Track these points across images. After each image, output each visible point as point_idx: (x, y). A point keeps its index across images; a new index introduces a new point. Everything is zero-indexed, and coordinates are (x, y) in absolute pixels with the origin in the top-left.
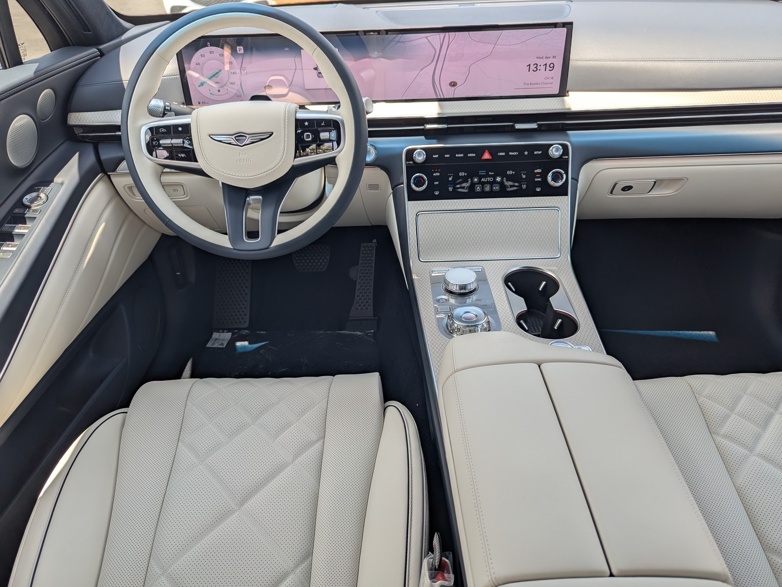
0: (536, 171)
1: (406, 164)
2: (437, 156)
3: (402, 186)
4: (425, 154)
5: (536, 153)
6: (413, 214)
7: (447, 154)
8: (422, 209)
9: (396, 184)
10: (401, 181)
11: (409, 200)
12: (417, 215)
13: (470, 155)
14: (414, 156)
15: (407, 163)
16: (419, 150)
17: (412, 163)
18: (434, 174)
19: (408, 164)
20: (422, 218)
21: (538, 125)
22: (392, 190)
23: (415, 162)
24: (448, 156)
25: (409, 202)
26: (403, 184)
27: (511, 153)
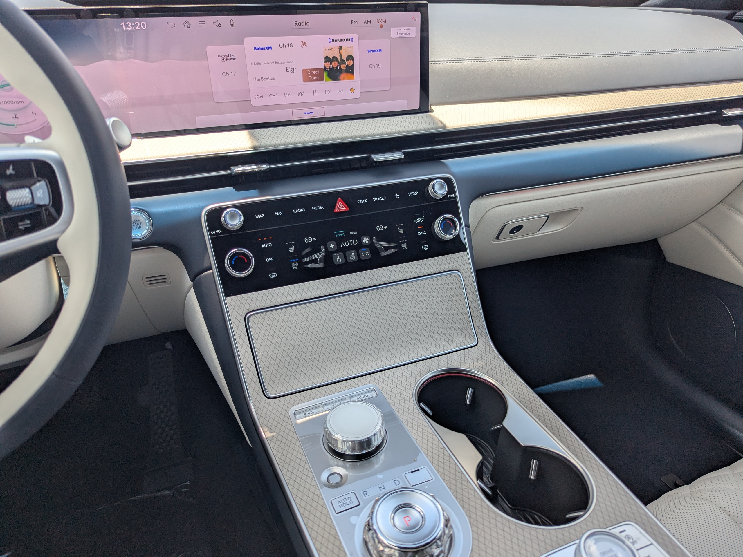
0: (416, 221)
1: (211, 235)
2: (263, 215)
3: (210, 273)
4: (241, 214)
5: (410, 194)
6: (239, 317)
7: (278, 211)
8: (254, 307)
9: (196, 270)
10: (206, 265)
11: (227, 295)
12: (246, 319)
13: (315, 208)
14: (223, 219)
15: (212, 232)
16: (229, 210)
17: (221, 231)
18: (263, 246)
19: (214, 235)
20: (256, 321)
21: (404, 153)
22: (192, 280)
23: (226, 230)
24: (280, 213)
25: (228, 298)
26: (211, 269)
27: (375, 199)
